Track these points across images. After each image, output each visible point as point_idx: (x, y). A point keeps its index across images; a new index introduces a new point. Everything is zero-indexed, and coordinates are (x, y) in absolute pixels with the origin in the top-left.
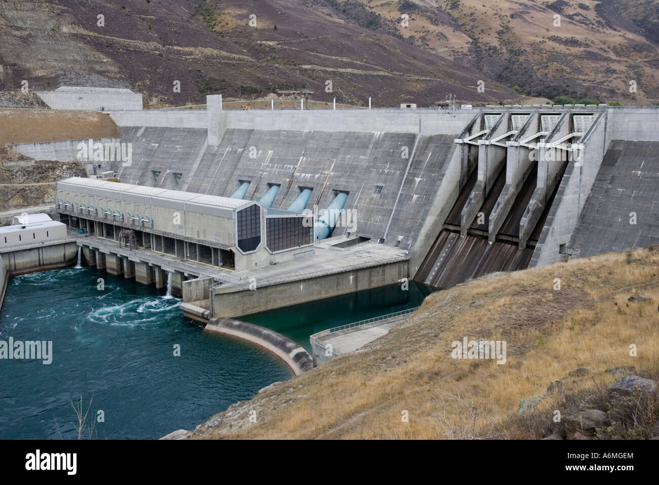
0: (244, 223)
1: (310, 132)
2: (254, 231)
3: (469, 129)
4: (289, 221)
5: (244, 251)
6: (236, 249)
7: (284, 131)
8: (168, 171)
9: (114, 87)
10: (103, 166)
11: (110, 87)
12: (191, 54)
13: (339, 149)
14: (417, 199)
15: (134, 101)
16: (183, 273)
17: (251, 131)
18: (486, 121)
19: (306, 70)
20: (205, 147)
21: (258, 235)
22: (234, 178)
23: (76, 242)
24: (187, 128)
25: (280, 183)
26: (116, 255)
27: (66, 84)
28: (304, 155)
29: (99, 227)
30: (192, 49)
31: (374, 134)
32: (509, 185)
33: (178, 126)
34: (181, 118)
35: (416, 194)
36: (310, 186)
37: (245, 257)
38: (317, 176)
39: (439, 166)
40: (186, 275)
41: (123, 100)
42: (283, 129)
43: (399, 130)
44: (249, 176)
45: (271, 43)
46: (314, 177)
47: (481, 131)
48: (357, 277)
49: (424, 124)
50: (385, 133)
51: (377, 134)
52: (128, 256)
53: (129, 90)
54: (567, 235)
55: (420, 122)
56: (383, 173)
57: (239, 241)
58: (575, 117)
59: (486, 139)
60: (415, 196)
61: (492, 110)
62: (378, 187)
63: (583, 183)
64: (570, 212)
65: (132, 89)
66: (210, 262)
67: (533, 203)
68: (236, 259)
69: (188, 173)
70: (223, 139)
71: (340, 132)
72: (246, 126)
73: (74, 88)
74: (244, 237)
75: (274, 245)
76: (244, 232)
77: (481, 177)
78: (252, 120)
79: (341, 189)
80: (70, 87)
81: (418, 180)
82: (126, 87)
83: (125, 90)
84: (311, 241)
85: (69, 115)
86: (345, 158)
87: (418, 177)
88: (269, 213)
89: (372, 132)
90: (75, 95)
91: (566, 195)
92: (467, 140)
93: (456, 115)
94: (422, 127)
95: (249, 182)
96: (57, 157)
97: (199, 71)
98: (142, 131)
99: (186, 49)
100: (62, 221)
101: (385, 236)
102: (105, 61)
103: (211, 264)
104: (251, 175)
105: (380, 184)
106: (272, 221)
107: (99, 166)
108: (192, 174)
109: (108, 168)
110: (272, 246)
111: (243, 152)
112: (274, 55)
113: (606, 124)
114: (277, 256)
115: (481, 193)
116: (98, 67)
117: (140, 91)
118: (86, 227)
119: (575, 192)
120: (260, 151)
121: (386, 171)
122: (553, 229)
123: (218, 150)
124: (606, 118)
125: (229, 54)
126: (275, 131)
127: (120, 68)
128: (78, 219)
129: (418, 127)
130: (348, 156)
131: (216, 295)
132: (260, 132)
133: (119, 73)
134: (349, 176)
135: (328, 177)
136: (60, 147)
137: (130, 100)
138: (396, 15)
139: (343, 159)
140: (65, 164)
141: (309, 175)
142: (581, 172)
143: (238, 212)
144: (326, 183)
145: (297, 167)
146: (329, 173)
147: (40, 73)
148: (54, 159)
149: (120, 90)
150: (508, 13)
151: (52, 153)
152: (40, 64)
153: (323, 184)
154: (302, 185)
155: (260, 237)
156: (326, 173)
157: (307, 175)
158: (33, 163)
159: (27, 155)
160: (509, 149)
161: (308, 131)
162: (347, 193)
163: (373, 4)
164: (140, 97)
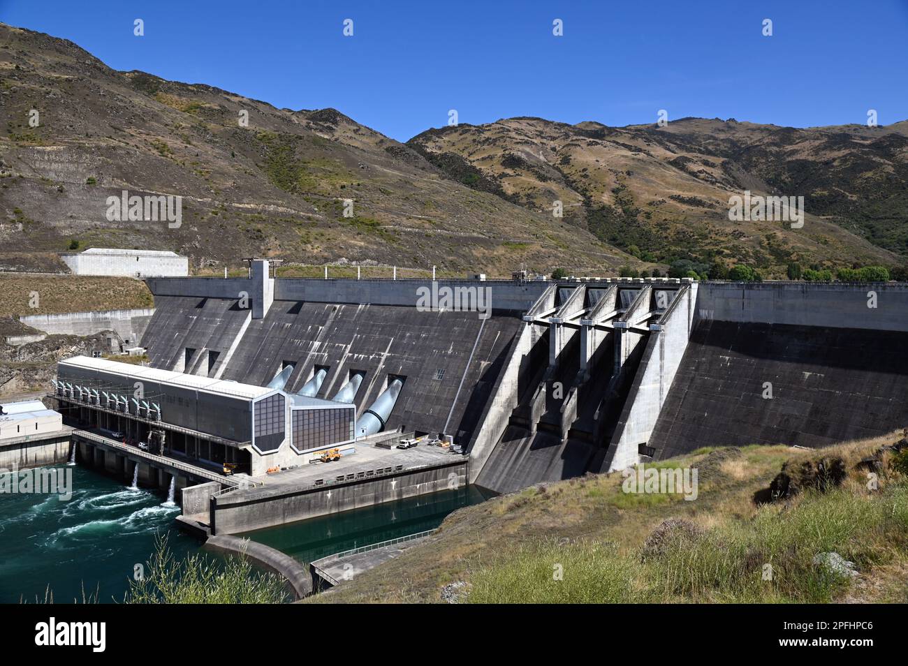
0: (263, 416)
1: (367, 305)
2: (276, 425)
3: (541, 305)
4: (322, 414)
5: (263, 451)
6: (253, 449)
8: (204, 349)
9: (154, 250)
10: (131, 341)
11: (150, 249)
13: (398, 325)
15: (178, 266)
20: (248, 321)
21: (281, 431)
22: (278, 358)
23: (71, 436)
24: (230, 298)
25: (329, 365)
27: (97, 246)
28: (358, 333)
32: (584, 371)
33: (221, 296)
34: (224, 287)
35: (482, 380)
36: (363, 369)
37: (264, 457)
38: (371, 357)
41: (164, 264)
44: (295, 357)
46: (369, 357)
48: (401, 482)
53: (172, 253)
54: (647, 432)
56: (446, 355)
57: (256, 438)
60: (481, 383)
61: (567, 283)
62: (439, 371)
63: (665, 370)
64: (649, 404)
65: (177, 251)
68: (253, 460)
69: (226, 352)
70: (270, 312)
72: (295, 296)
73: (105, 250)
74: (264, 434)
76: (264, 428)
77: (553, 361)
78: (303, 291)
79: (398, 373)
80: (100, 249)
81: (484, 363)
82: (170, 250)
83: (168, 253)
84: (351, 438)
87: (485, 360)
88: (297, 404)
90: (105, 258)
91: (644, 385)
92: (538, 317)
93: (528, 288)
95: (295, 363)
96: (75, 331)
97: (259, 231)
98: (180, 300)
99: (246, 206)
101: (444, 430)
104: (297, 355)
105: (442, 368)
106: (301, 413)
107: (127, 342)
108: (231, 352)
109: (138, 344)
110: (301, 444)
111: (291, 327)
114: (305, 456)
117: (186, 254)
118: (88, 418)
119: (655, 381)
120: (310, 327)
121: (450, 352)
122: (629, 425)
123: (263, 323)
125: (297, 212)
128: (80, 408)
130: (408, 334)
131: (218, 506)
132: (312, 304)
134: (407, 357)
135: (383, 359)
136: (79, 319)
137: (172, 264)
138: (499, 169)
139: (403, 337)
140: (82, 339)
141: (363, 356)
142: (662, 358)
143: (255, 403)
144: (381, 366)
145: (349, 346)
146: (386, 354)
147: (67, 232)
148: (70, 333)
149: (162, 253)
150: (624, 170)
151: (68, 325)
152: (68, 222)
153: (377, 367)
154: (355, 368)
155: (284, 433)
156: (382, 354)
157: (360, 355)
158: (44, 337)
159: (37, 328)
160: (582, 329)
161: (364, 304)
162: (404, 377)
163: (473, 158)
164: (186, 260)
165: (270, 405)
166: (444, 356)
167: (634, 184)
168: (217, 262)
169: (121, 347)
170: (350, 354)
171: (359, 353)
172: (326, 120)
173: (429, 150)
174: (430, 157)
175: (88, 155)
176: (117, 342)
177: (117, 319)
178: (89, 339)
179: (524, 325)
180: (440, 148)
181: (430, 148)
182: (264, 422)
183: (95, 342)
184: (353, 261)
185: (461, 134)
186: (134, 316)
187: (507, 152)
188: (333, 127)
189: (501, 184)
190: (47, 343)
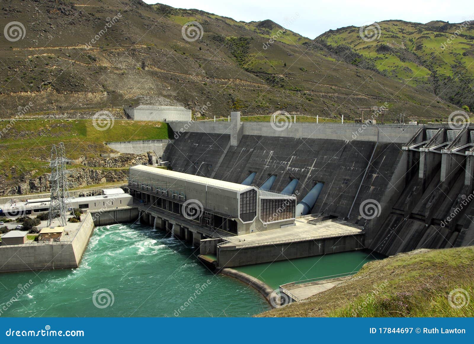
0: (245, 202)
1: (300, 138)
2: (252, 208)
3: (414, 140)
5: (244, 221)
6: (239, 220)
7: (282, 137)
8: (203, 163)
9: (173, 106)
10: (162, 157)
11: (171, 105)
12: (226, 83)
13: (319, 151)
14: (374, 190)
15: (186, 115)
16: (202, 234)
17: (259, 137)
18: (427, 134)
19: (305, 94)
20: (228, 147)
21: (254, 211)
22: (246, 169)
23: (137, 208)
24: (217, 134)
25: (277, 174)
26: (161, 218)
27: (143, 104)
28: (294, 155)
29: (153, 199)
30: (226, 80)
32: (443, 183)
33: (212, 132)
34: (214, 127)
35: (373, 186)
36: (298, 177)
37: (245, 225)
38: (303, 170)
39: (391, 166)
40: (204, 235)
41: (179, 114)
43: (363, 139)
44: (256, 168)
45: (281, 76)
46: (301, 170)
47: (423, 141)
48: (324, 244)
49: (380, 134)
50: (353, 141)
51: (347, 141)
52: (169, 220)
53: (183, 108)
55: (378, 134)
57: (241, 214)
59: (426, 147)
60: (372, 188)
61: (432, 126)
62: (345, 180)
65: (185, 107)
66: (221, 228)
68: (238, 226)
69: (216, 165)
70: (240, 142)
71: (321, 139)
72: (256, 133)
73: (148, 106)
74: (244, 212)
75: (266, 218)
76: (245, 209)
77: (421, 175)
78: (260, 129)
79: (319, 180)
80: (145, 106)
81: (375, 175)
82: (182, 105)
83: (180, 107)
84: (293, 217)
85: (144, 124)
86: (323, 158)
87: (375, 174)
88: (263, 195)
89: (344, 140)
90: (148, 111)
92: (412, 147)
93: (405, 129)
94: (380, 137)
95: (256, 173)
96: (134, 151)
97: (230, 95)
98: (189, 134)
99: (223, 80)
100: (130, 194)
101: (349, 215)
102: (169, 88)
103: (222, 229)
104: (258, 167)
105: (347, 178)
106: (265, 201)
107: (160, 158)
108: (219, 165)
109: (165, 159)
111: (253, 151)
112: (282, 83)
115: (421, 187)
116: (165, 93)
117: (190, 108)
118: (145, 199)
120: (265, 151)
121: (352, 168)
123: (237, 149)
125: (252, 83)
126: (275, 137)
127: (178, 93)
128: (141, 193)
129: (377, 137)
130: (325, 157)
131: (221, 251)
132: (266, 138)
133: (178, 96)
134: (325, 171)
135: (310, 171)
137: (183, 114)
138: (373, 54)
140: (137, 156)
141: (297, 169)
143: (240, 194)
144: (309, 175)
145: (289, 163)
146: (312, 168)
148: (131, 152)
149: (177, 108)
153: (306, 176)
154: (292, 176)
155: (256, 212)
156: (310, 168)
157: (296, 169)
158: (119, 154)
159: (115, 150)
160: (443, 155)
161: (298, 138)
162: (323, 183)
163: (357, 48)
164: (190, 112)
165: (248, 196)
169: (157, 161)
170: (290, 168)
171: (295, 167)
172: (266, 27)
173: (329, 44)
174: (329, 48)
176: (155, 158)
177: (155, 145)
178: (140, 156)
179: (402, 152)
180: (336, 42)
181: (329, 42)
182: (244, 205)
183: (144, 157)
185: (349, 33)
187: (379, 44)
188: (270, 31)
189: (375, 64)
190: (120, 157)
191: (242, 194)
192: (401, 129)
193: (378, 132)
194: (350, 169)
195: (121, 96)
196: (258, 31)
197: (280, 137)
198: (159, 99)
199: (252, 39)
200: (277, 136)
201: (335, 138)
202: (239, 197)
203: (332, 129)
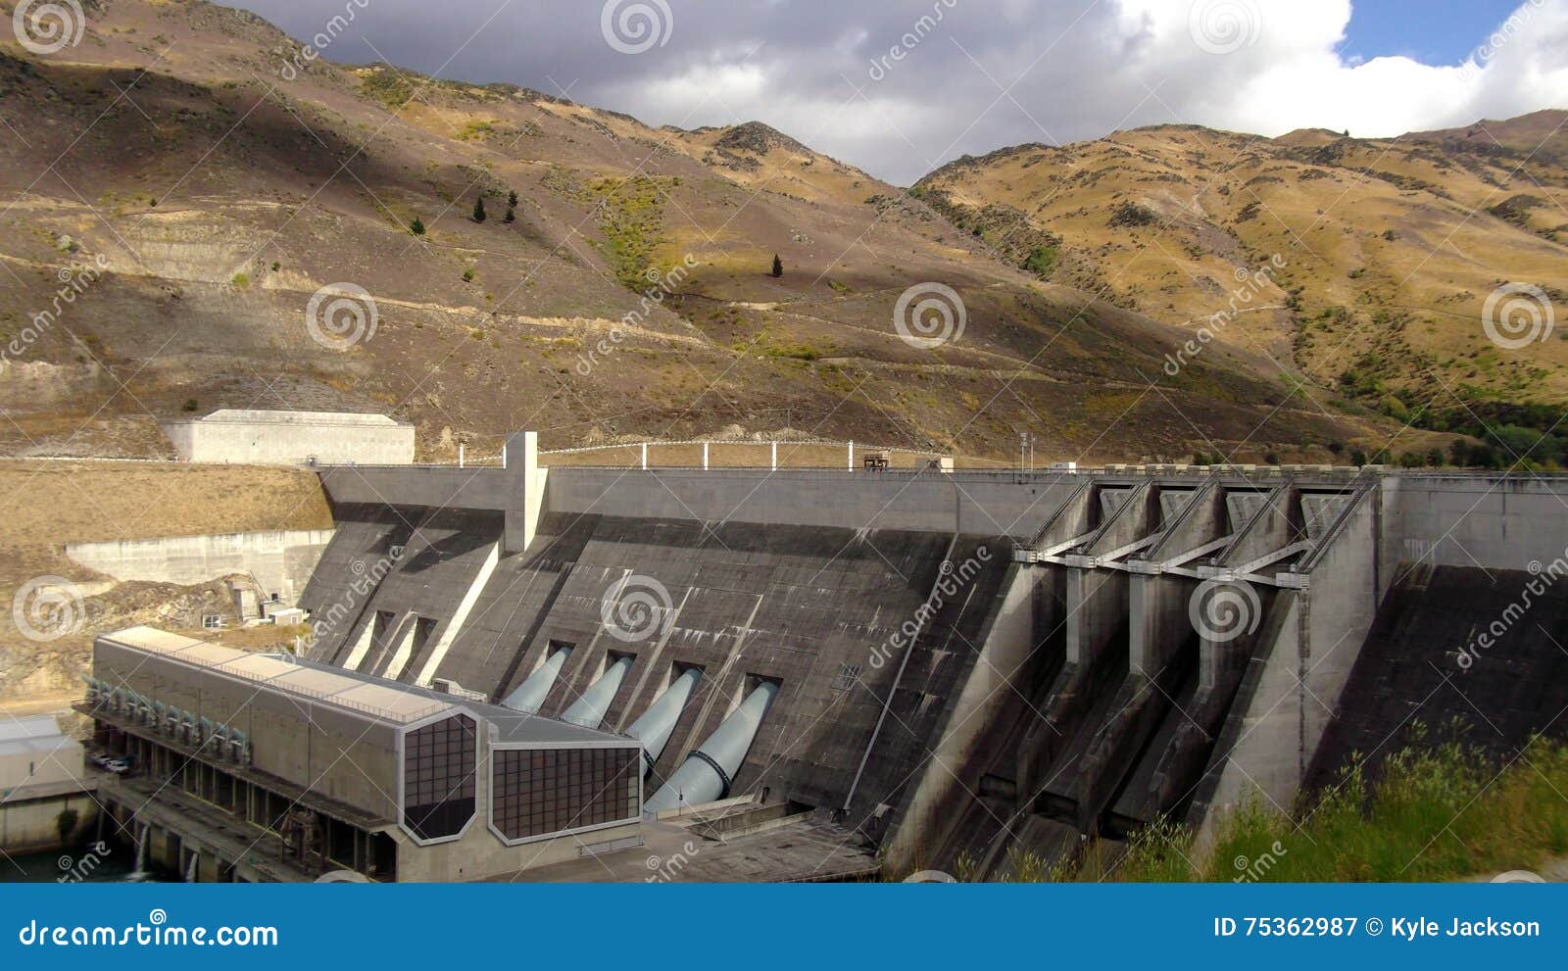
0: (426, 763)
1: (718, 524)
2: (455, 783)
4: (563, 759)
5: (423, 837)
6: (400, 833)
7: (664, 520)
8: (410, 613)
9: (348, 411)
10: (283, 595)
11: (339, 410)
12: (554, 332)
14: (933, 706)
15: (393, 443)
17: (594, 521)
18: (1105, 505)
19: (833, 368)
20: (493, 556)
21: (467, 794)
22: (542, 633)
24: (466, 510)
27: (232, 405)
28: (696, 584)
29: (159, 757)
30: (558, 322)
31: (855, 531)
32: (1138, 679)
35: (931, 692)
36: (700, 661)
37: (427, 851)
38: (717, 636)
41: (365, 440)
42: (661, 517)
43: (911, 525)
44: (573, 632)
45: (761, 307)
46: (711, 637)
49: (965, 507)
50: (880, 532)
51: (862, 532)
53: (383, 419)
55: (958, 504)
56: (863, 632)
57: (408, 810)
58: (1305, 498)
59: (1087, 553)
60: (929, 699)
61: (1115, 477)
62: (846, 669)
63: (1310, 681)
64: (1271, 761)
65: (396, 416)
66: (352, 865)
67: (1186, 728)
68: (401, 856)
69: (449, 620)
70: (537, 537)
71: (784, 526)
72: (586, 505)
73: (249, 413)
74: (425, 800)
75: (515, 820)
76: (426, 787)
77: (1073, 654)
78: (599, 494)
79: (765, 672)
80: (239, 411)
81: (939, 655)
82: (380, 411)
83: (375, 418)
84: (632, 812)
86: (784, 592)
87: (941, 648)
88: (503, 737)
89: (853, 528)
90: (247, 429)
92: (1049, 553)
93: (1038, 488)
94: (962, 516)
95: (571, 646)
96: (172, 575)
98: (379, 512)
99: (546, 321)
101: (848, 801)
103: (352, 868)
104: (578, 628)
105: (852, 663)
106: (513, 757)
107: (275, 596)
108: (459, 620)
109: (295, 602)
110: (512, 823)
111: (572, 569)
113: (1377, 518)
114: (524, 851)
115: (1072, 695)
117: (414, 420)
119: (1287, 705)
120: (607, 570)
121: (872, 627)
122: (1217, 808)
123: (523, 562)
124: (1377, 505)
125: (648, 332)
126: (643, 520)
127: (377, 366)
129: (955, 517)
130: (791, 588)
132: (615, 523)
133: (372, 377)
134: (785, 638)
135: (740, 640)
136: (181, 551)
137: (381, 441)
138: (1098, 235)
139: (781, 594)
140: (187, 590)
141: (701, 633)
142: (1304, 652)
143: (408, 735)
144: (735, 655)
145: (677, 612)
146: (745, 630)
147: (180, 380)
148: (161, 577)
149: (364, 417)
150: (1381, 230)
151: (160, 562)
152: (185, 358)
153: (726, 657)
154: (682, 659)
155: (473, 799)
156: (739, 628)
157: (696, 632)
158: (106, 587)
159: (99, 569)
160: (1132, 581)
161: (713, 522)
162: (776, 682)
163: (1047, 214)
164: (410, 432)
165: (441, 738)
166: (859, 637)
167: (1401, 259)
168: (475, 435)
169: (261, 608)
170: (678, 629)
171: (695, 627)
172: (746, 146)
173: (955, 201)
174: (958, 216)
175: (241, 228)
176: (252, 596)
177: (255, 554)
178: (195, 591)
179: (1015, 571)
180: (980, 196)
181: (960, 197)
182: (426, 775)
183: (209, 597)
184: (755, 431)
185: (1026, 166)
186: (291, 545)
187: (1120, 200)
188: (759, 159)
189: (1103, 268)
190: (110, 597)
191: (416, 736)
192: (1028, 488)
193: (958, 499)
194: (864, 630)
195: (151, 374)
196: (720, 159)
197: (657, 520)
198: (299, 389)
199: (676, 184)
200: (648, 514)
201: (827, 523)
202: (401, 746)
203: (817, 488)
